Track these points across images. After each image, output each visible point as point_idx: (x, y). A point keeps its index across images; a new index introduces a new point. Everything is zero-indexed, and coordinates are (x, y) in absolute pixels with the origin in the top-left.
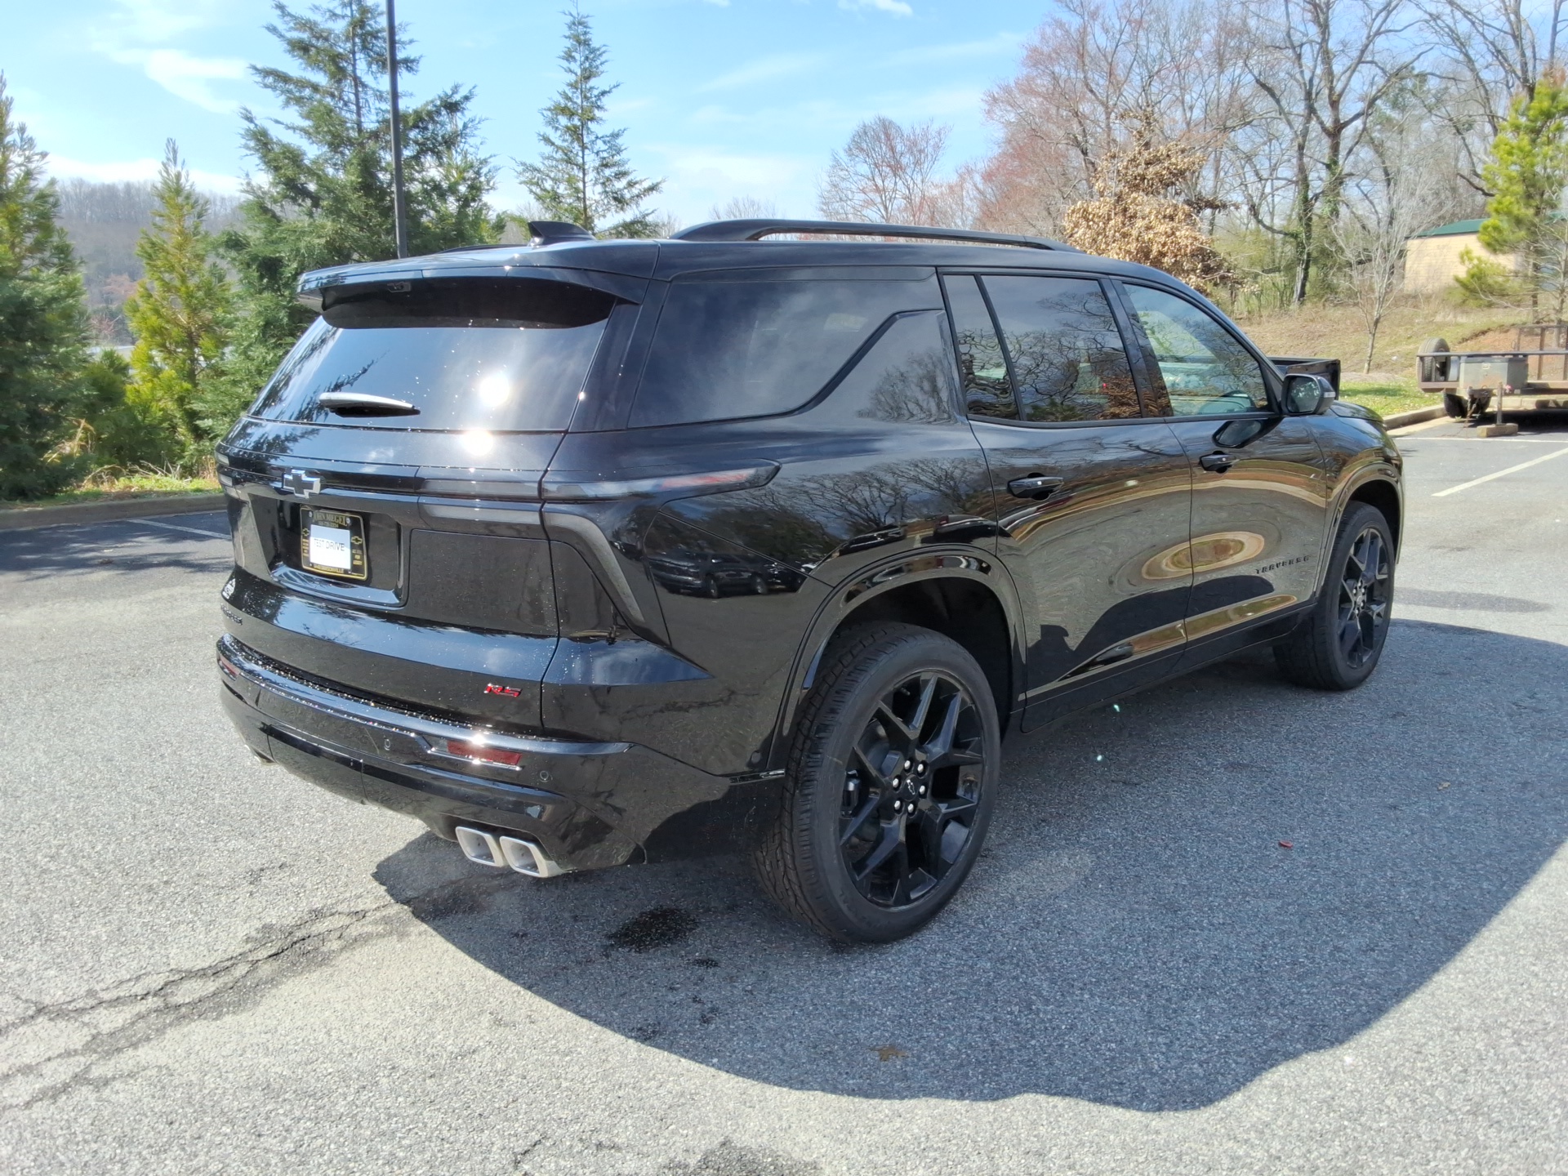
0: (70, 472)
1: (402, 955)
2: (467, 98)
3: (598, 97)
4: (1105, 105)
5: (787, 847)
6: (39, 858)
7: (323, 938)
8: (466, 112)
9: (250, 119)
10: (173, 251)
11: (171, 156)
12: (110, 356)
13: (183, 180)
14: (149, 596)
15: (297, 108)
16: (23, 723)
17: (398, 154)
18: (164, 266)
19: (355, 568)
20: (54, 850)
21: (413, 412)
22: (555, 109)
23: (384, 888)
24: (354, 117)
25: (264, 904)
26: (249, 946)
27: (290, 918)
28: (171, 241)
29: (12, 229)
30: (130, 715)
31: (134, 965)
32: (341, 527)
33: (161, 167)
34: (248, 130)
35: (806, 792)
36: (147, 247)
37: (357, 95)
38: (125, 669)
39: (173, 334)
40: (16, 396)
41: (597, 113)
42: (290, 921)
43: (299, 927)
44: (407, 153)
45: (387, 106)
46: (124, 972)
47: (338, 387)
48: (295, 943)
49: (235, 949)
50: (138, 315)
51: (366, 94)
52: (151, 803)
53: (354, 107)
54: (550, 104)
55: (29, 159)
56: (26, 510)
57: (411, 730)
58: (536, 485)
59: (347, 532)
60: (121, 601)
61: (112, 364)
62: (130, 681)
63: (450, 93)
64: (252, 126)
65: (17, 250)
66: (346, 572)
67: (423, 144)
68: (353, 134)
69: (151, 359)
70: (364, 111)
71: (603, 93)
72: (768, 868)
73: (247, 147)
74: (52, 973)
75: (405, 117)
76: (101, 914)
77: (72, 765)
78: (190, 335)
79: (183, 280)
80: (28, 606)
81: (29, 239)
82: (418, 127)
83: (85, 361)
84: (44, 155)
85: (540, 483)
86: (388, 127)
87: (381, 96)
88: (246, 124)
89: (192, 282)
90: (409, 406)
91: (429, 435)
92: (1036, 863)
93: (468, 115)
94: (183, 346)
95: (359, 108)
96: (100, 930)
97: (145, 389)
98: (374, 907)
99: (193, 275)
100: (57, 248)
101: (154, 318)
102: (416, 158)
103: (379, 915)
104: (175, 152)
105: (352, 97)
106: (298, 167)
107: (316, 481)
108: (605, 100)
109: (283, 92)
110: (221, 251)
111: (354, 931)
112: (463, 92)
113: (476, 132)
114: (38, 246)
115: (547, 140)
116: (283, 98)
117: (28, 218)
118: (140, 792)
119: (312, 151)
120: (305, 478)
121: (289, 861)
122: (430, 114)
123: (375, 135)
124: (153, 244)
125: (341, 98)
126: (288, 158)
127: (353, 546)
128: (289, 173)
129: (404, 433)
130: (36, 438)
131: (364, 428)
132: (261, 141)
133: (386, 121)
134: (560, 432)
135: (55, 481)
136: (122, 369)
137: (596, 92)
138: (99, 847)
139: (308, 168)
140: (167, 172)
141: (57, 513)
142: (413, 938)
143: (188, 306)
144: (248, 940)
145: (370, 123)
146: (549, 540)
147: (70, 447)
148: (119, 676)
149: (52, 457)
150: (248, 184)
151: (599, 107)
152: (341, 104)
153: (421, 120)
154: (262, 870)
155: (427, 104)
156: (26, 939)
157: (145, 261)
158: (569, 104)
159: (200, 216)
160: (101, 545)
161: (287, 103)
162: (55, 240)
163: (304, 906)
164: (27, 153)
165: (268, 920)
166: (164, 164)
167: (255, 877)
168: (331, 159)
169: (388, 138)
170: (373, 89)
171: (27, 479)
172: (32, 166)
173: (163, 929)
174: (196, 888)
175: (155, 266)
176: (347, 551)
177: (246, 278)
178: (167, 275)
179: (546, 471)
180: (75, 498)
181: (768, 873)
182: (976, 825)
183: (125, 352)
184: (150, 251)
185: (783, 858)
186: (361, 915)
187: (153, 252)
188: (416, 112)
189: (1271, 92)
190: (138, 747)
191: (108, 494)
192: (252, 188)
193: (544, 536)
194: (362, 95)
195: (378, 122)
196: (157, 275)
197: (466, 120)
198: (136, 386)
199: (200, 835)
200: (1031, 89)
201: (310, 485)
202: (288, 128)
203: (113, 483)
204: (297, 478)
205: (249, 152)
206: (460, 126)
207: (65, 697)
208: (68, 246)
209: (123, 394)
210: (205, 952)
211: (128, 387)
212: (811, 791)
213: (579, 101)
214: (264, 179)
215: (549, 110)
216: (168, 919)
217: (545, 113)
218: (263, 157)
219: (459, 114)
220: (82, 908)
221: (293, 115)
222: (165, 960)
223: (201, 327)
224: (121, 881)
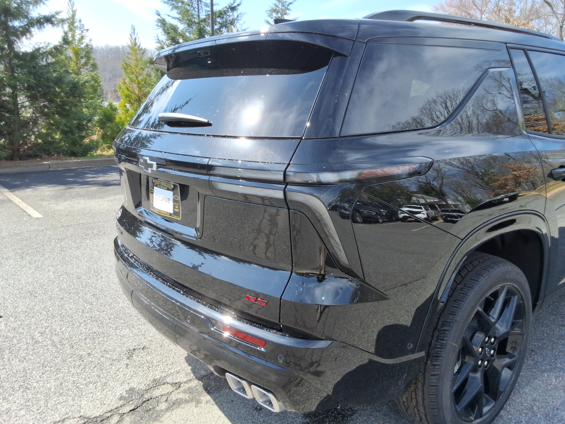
0: (94, 146)
1: (197, 418)
2: (239, 5)
3: (288, 5)
4: (481, 11)
5: (420, 393)
6: (36, 333)
7: (158, 400)
8: (238, 10)
9: (159, 15)
10: (133, 67)
11: (133, 32)
12: (111, 105)
13: (137, 41)
14: (112, 198)
15: (176, 10)
16: (49, 256)
17: (213, 27)
18: (130, 72)
19: (175, 213)
20: (44, 329)
21: (208, 124)
22: (272, 10)
23: (190, 368)
24: (197, 13)
25: (132, 373)
26: (121, 403)
27: (143, 385)
28: (133, 63)
29: (76, 58)
30: (93, 255)
31: (63, 410)
32: (168, 189)
33: (130, 36)
34: (158, 19)
35: (435, 363)
36: (125, 65)
37: (198, 5)
38: (95, 232)
39: (133, 97)
40: (72, 118)
41: (288, 12)
42: (142, 387)
43: (147, 390)
44: (216, 27)
45: (209, 9)
46: (57, 416)
47: (175, 111)
48: (144, 402)
49: (115, 404)
50: (121, 90)
51: (201, 4)
52: (91, 304)
53: (197, 10)
54: (270, 8)
55: (82, 32)
56: (74, 161)
57: (202, 314)
58: (283, 173)
59: (171, 193)
60: (101, 200)
61: (111, 108)
62: (96, 238)
63: (232, 3)
64: (160, 18)
65: (78, 65)
66: (171, 214)
67: (222, 24)
68: (196, 21)
69: (125, 106)
70: (200, 11)
71: (290, 4)
72: (405, 400)
73: (158, 25)
74: (23, 412)
75: (215, 13)
76: (55, 373)
77: (63, 280)
78: (139, 97)
79: (137, 78)
80: (66, 200)
81: (83, 61)
82: (220, 17)
83: (102, 106)
84: (87, 30)
85: (285, 172)
86: (209, 17)
87: (207, 5)
88: (158, 17)
89: (140, 78)
90: (206, 121)
91: (217, 138)
92: (537, 381)
93: (239, 11)
94: (137, 102)
95: (199, 10)
96: (52, 384)
97: (123, 117)
98: (185, 380)
99: (140, 76)
100: (92, 65)
101: (126, 91)
102: (219, 29)
103: (187, 386)
104: (134, 30)
105: (196, 6)
106: (176, 32)
107: (154, 163)
108: (291, 7)
109: (171, 5)
110: (148, 65)
111: (174, 397)
112: (237, 2)
113: (241, 18)
114: (86, 64)
115: (268, 22)
116: (171, 6)
117: (83, 54)
118: (88, 297)
119: (181, 27)
120: (149, 162)
121: (147, 345)
122: (225, 12)
123: (204, 20)
124: (127, 64)
125: (192, 6)
126: (172, 29)
127: (174, 201)
128: (173, 35)
129: (202, 137)
130: (80, 133)
131: (181, 133)
132: (163, 23)
133: (209, 15)
134: (298, 138)
135: (86, 150)
136: (115, 110)
137: (287, 3)
138: (64, 329)
139: (180, 33)
140: (132, 38)
141: (84, 162)
142: (203, 405)
143: (138, 87)
144: (121, 398)
145: (203, 16)
146: (289, 209)
147: (95, 137)
148: (92, 235)
149: (87, 141)
150: (158, 39)
151: (288, 9)
152: (192, 9)
153: (222, 14)
154: (134, 350)
155: (224, 8)
156: (16, 386)
157: (124, 70)
158: (277, 8)
159: (143, 54)
160: (100, 175)
161: (172, 9)
162: (91, 61)
163: (151, 378)
164: (82, 29)
165: (132, 385)
166: (130, 35)
167: (131, 353)
168: (188, 30)
169: (209, 22)
170: (204, 3)
171: (76, 149)
172: (83, 34)
173: (82, 386)
174: (102, 359)
175: (127, 72)
176: (171, 203)
177: (157, 75)
178: (131, 75)
179: (289, 164)
180: (94, 157)
181: (404, 402)
182: (516, 369)
183: (116, 104)
184: (125, 67)
185: (416, 398)
186: (177, 385)
187: (127, 67)
188: (219, 11)
189: (549, 4)
190: (92, 272)
191: (105, 155)
192: (159, 41)
193: (286, 206)
194: (200, 5)
195: (206, 15)
196: (128, 76)
197: (238, 14)
198: (120, 116)
199: (110, 325)
200: (451, 5)
201: (151, 166)
202: (173, 18)
203: (108, 151)
204: (145, 161)
205: (158, 28)
206: (236, 16)
207: (68, 244)
208: (96, 64)
209: (115, 118)
210: (99, 405)
211: (117, 116)
212: (438, 363)
213: (281, 7)
214: (163, 37)
215: (269, 11)
216: (85, 380)
217: (268, 12)
218: (164, 30)
219: (236, 11)
220: (48, 368)
221: (175, 13)
222: (78, 409)
223: (143, 95)
224: (68, 352)
